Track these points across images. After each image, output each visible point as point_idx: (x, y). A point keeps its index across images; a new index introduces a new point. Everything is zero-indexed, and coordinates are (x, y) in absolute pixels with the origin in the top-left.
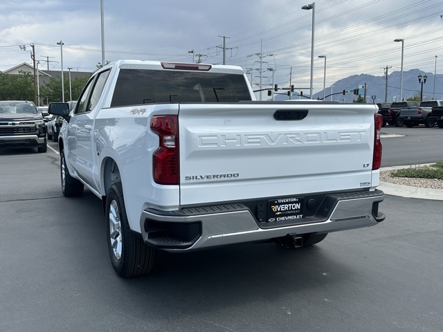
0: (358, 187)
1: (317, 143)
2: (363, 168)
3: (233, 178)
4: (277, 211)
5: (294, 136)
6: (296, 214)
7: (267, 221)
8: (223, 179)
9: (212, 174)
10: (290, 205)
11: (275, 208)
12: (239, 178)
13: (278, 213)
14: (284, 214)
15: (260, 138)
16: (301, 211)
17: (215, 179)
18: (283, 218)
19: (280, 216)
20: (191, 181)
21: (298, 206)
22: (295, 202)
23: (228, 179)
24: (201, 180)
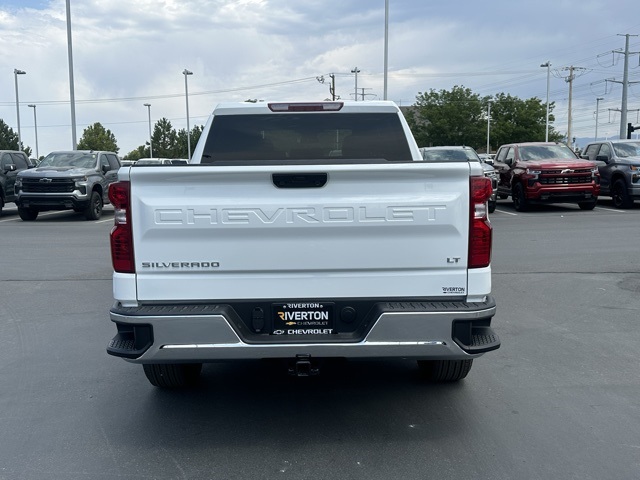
0: (440, 293)
1: (349, 222)
2: (447, 265)
3: (210, 268)
4: (289, 320)
5: (306, 211)
6: (322, 328)
7: (271, 334)
8: (195, 268)
9: (180, 262)
10: (311, 313)
11: (284, 316)
12: (219, 269)
13: (291, 323)
14: (301, 325)
15: (247, 214)
16: (329, 324)
17: (185, 269)
18: (298, 332)
19: (294, 327)
20: (151, 269)
21: (324, 315)
22: (320, 310)
23: (204, 269)
24: (164, 269)
